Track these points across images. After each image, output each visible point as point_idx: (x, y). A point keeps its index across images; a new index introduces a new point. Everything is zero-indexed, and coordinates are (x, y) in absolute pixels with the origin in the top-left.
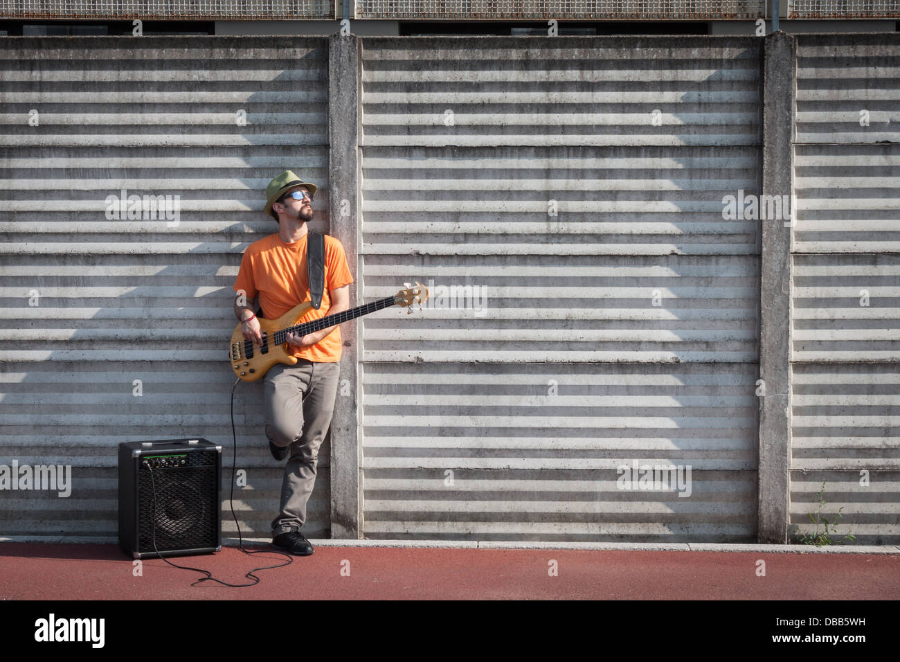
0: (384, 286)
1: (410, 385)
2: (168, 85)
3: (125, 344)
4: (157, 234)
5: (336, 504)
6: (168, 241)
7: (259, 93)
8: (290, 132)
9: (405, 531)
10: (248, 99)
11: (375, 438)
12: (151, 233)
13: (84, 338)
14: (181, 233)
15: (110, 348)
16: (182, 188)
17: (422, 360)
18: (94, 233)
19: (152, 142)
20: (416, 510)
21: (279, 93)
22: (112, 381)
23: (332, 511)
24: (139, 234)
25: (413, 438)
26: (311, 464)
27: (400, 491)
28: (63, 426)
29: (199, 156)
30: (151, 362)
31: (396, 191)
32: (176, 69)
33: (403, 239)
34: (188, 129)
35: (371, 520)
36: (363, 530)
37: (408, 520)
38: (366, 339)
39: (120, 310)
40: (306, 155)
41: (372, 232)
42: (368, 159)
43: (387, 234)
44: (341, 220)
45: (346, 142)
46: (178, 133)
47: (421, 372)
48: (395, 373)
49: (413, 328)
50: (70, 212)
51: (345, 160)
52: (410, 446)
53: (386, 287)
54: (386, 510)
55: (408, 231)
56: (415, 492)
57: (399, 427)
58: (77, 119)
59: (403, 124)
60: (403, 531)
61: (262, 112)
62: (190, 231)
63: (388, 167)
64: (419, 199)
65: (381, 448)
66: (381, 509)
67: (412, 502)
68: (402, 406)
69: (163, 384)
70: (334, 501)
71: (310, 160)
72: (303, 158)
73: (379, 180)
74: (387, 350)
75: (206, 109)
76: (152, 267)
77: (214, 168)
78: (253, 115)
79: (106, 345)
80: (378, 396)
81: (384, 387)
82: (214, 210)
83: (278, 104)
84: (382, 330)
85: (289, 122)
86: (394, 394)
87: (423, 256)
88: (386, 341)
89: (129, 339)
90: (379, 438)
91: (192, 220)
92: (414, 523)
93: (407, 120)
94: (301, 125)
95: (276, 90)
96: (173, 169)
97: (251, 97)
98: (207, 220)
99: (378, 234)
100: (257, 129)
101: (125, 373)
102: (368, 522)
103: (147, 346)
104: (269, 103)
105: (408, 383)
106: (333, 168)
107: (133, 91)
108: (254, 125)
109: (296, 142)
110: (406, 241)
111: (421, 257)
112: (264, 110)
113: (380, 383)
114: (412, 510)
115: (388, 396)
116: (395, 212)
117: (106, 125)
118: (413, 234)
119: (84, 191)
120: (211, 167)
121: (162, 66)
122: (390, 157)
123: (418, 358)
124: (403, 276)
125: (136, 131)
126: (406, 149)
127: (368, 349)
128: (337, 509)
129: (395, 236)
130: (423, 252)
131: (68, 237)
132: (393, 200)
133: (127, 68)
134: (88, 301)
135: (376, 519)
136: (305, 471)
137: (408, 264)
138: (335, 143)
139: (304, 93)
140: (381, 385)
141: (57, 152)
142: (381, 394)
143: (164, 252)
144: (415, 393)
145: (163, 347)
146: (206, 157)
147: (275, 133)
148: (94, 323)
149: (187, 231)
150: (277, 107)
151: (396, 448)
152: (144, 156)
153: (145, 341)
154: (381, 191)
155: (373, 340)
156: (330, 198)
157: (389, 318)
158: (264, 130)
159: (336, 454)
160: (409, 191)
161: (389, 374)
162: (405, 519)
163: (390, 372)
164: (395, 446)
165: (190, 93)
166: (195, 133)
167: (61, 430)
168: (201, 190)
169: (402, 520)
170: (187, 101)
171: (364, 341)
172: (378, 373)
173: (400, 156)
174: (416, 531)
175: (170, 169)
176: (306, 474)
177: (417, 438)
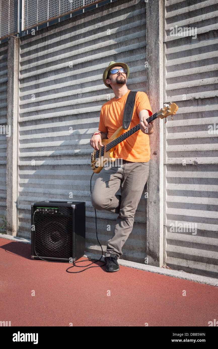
0: (177, 120)
1: (190, 178)
2: (87, 34)
3: (71, 157)
4: (82, 104)
5: (149, 245)
6: (86, 107)
7: (120, 27)
8: (133, 43)
9: (187, 266)
10: (116, 31)
11: (173, 209)
12: (80, 104)
13: (58, 155)
14: (90, 102)
15: (66, 159)
16: (91, 80)
17: (197, 163)
18: (62, 107)
19: (81, 61)
20: (194, 254)
21: (129, 24)
22: (67, 174)
23: (148, 249)
24: (76, 105)
25: (193, 210)
26: (127, 220)
27: (185, 241)
28: (52, 194)
29: (98, 64)
30: (80, 165)
31: (183, 64)
32: (90, 26)
33: (187, 91)
34: (93, 52)
35: (170, 256)
36: (166, 261)
37: (189, 260)
38: (168, 151)
39: (70, 141)
40: (140, 54)
41: (171, 89)
42: (169, 49)
43: (178, 89)
44: (152, 84)
45: (154, 40)
46: (90, 55)
47: (197, 170)
48: (183, 171)
49: (193, 144)
50: (55, 99)
51: (153, 50)
52: (191, 215)
53: (178, 121)
54: (178, 252)
55: (189, 86)
56: (193, 243)
57: (185, 204)
58: (58, 58)
59: (186, 24)
60: (186, 266)
61: (122, 36)
62: (94, 101)
63: (179, 51)
64: (196, 67)
65: (176, 215)
66: (175, 251)
67: (192, 249)
68: (186, 191)
69: (83, 176)
70: (148, 243)
71: (141, 56)
72: (139, 55)
73: (174, 60)
74: (179, 157)
75: (100, 41)
76: (80, 120)
77: (103, 68)
78: (118, 39)
79: (65, 158)
80: (175, 184)
81: (177, 179)
82: (102, 89)
83: (128, 30)
84: (177, 145)
85: (132, 38)
86: (183, 183)
87: (197, 100)
88: (178, 152)
89: (72, 154)
90: (175, 209)
91: (95, 96)
92: (193, 262)
93: (188, 22)
94: (137, 38)
95: (128, 23)
96: (88, 72)
97: (117, 29)
98: (100, 95)
99: (174, 90)
100: (119, 45)
101: (71, 170)
102: (169, 257)
103: (78, 157)
104: (124, 31)
105: (190, 177)
106: (148, 55)
107: (75, 40)
108: (118, 43)
109: (135, 47)
110: (189, 92)
111: (196, 101)
112: (123, 35)
113: (175, 177)
114: (191, 254)
115: (180, 184)
116: (182, 76)
117: (66, 58)
118: (192, 87)
119: (59, 89)
120: (101, 68)
121: (85, 26)
122: (180, 45)
123: (195, 162)
124: (187, 113)
125: (76, 58)
126: (188, 39)
127: (169, 157)
128: (150, 248)
129: (182, 90)
130: (197, 98)
131: (54, 110)
132: (182, 69)
133: (74, 30)
134: (60, 138)
135: (173, 257)
136: (124, 223)
137: (190, 106)
138: (149, 41)
139: (139, 21)
140: (176, 178)
141: (51, 74)
142: (176, 183)
143: (84, 112)
144: (194, 183)
145: (84, 158)
146: (100, 64)
147: (127, 45)
148: (62, 148)
149: (92, 101)
150: (128, 32)
151: (183, 216)
152: (79, 69)
153: (77, 155)
154: (175, 65)
155: (172, 152)
156: (147, 72)
157: (179, 138)
158: (122, 45)
159: (150, 216)
160: (189, 62)
161: (180, 172)
162: (188, 259)
163: (180, 170)
164: (183, 215)
165: (95, 35)
166: (96, 53)
167: (51, 196)
168: (98, 80)
169: (187, 259)
170: (93, 39)
171: (167, 152)
172: (175, 171)
173: (185, 44)
174: (193, 267)
175: (87, 72)
176: (124, 225)
177: (195, 211)
